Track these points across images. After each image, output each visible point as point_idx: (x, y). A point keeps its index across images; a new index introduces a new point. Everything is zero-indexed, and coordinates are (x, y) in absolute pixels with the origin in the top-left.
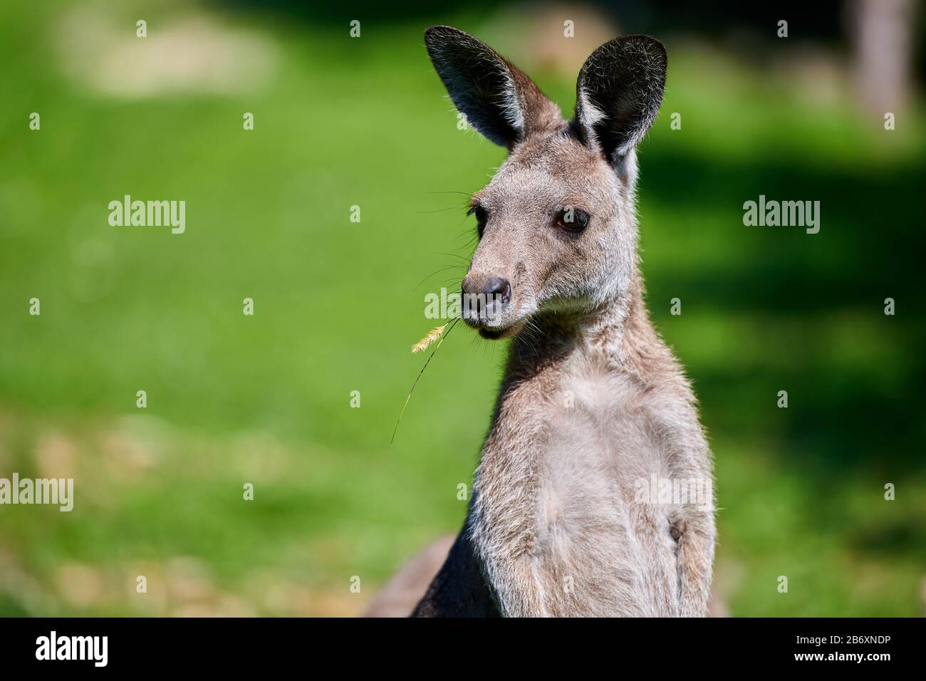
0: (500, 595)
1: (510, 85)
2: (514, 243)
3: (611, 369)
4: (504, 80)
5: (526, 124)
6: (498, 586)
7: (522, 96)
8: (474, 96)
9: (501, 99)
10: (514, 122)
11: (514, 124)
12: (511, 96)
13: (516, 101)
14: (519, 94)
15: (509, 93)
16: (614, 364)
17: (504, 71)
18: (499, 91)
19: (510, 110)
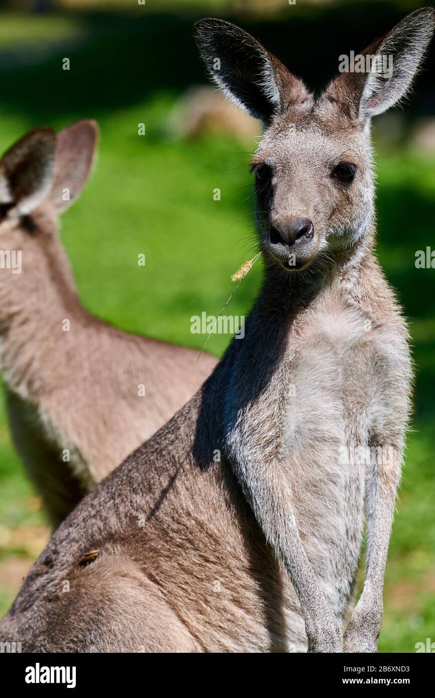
0: (253, 491)
1: (269, 66)
2: (309, 190)
3: (349, 306)
4: (264, 62)
5: (281, 98)
6: (251, 484)
7: (278, 75)
8: (234, 78)
9: (261, 78)
10: (272, 97)
11: (272, 99)
12: (269, 75)
13: (273, 79)
14: (275, 73)
15: (267, 73)
16: (352, 301)
17: (263, 54)
18: (259, 72)
19: (268, 88)
